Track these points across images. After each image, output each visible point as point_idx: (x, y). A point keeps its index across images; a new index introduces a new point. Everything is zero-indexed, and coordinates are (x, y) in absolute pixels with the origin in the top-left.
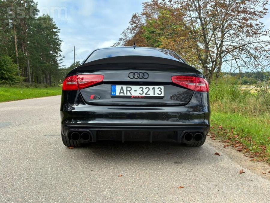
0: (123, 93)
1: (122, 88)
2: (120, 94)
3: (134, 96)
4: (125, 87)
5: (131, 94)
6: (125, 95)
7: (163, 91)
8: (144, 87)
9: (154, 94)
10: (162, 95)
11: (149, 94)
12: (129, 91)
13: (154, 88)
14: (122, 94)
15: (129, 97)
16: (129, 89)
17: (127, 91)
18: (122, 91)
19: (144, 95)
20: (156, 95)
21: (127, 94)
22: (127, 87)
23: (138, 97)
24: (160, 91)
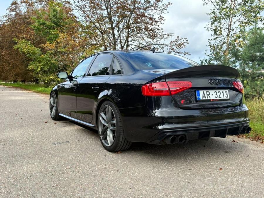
0: (205, 97)
1: (204, 93)
2: (203, 98)
3: (212, 99)
4: (205, 91)
5: (210, 98)
6: (207, 99)
7: (228, 94)
8: (217, 91)
9: (224, 97)
10: (228, 98)
11: (221, 97)
12: (209, 95)
13: (223, 92)
14: (204, 99)
15: (209, 100)
16: (208, 93)
17: (207, 95)
18: (204, 96)
19: (218, 98)
20: (225, 98)
21: (207, 98)
22: (207, 92)
23: (215, 100)
24: (227, 94)
